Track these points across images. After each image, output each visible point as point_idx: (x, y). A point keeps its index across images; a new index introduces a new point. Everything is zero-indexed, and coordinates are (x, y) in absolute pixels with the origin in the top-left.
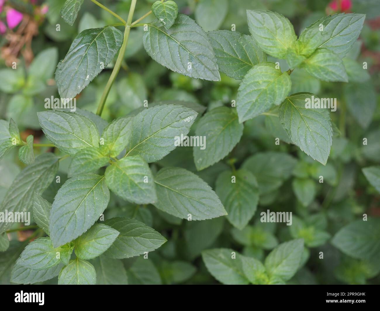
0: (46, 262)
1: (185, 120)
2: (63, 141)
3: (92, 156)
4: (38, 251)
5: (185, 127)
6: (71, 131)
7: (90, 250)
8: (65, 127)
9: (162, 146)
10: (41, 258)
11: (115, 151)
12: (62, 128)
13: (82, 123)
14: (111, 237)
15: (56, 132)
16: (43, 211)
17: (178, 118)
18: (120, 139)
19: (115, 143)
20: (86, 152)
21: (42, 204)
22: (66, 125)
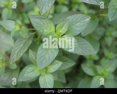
0: (34, 74)
1: (86, 20)
2: (41, 29)
3: (53, 35)
4: (31, 70)
5: (86, 23)
6: (43, 25)
7: (51, 69)
8: (41, 24)
9: (77, 30)
10: (33, 73)
11: (61, 33)
12: (40, 24)
13: (48, 22)
14: (59, 64)
15: (38, 26)
16: (33, 56)
17: (83, 19)
18: (63, 28)
19: (61, 30)
20: (51, 34)
21: (32, 54)
22: (42, 23)
